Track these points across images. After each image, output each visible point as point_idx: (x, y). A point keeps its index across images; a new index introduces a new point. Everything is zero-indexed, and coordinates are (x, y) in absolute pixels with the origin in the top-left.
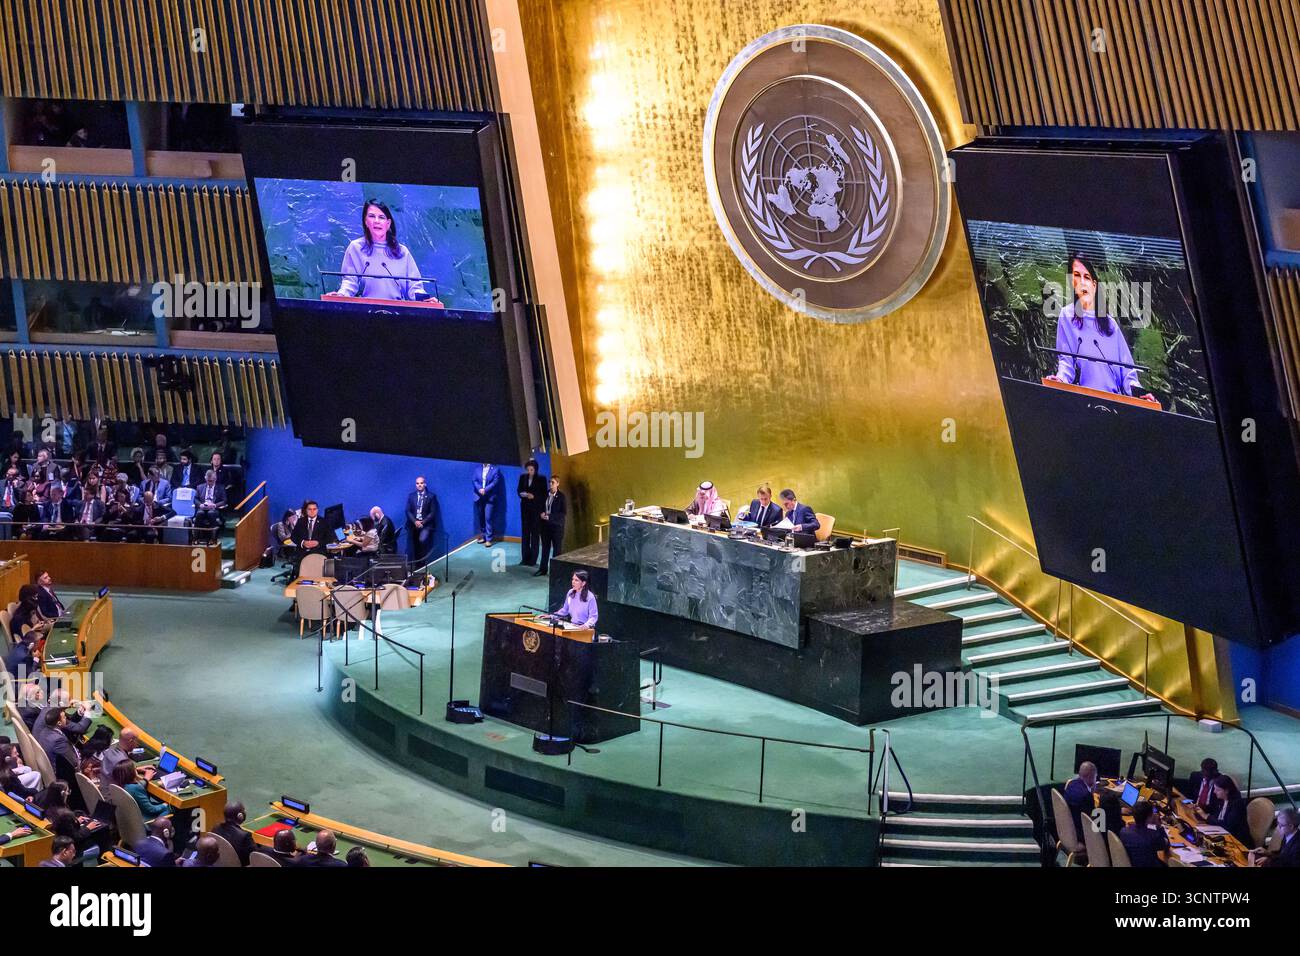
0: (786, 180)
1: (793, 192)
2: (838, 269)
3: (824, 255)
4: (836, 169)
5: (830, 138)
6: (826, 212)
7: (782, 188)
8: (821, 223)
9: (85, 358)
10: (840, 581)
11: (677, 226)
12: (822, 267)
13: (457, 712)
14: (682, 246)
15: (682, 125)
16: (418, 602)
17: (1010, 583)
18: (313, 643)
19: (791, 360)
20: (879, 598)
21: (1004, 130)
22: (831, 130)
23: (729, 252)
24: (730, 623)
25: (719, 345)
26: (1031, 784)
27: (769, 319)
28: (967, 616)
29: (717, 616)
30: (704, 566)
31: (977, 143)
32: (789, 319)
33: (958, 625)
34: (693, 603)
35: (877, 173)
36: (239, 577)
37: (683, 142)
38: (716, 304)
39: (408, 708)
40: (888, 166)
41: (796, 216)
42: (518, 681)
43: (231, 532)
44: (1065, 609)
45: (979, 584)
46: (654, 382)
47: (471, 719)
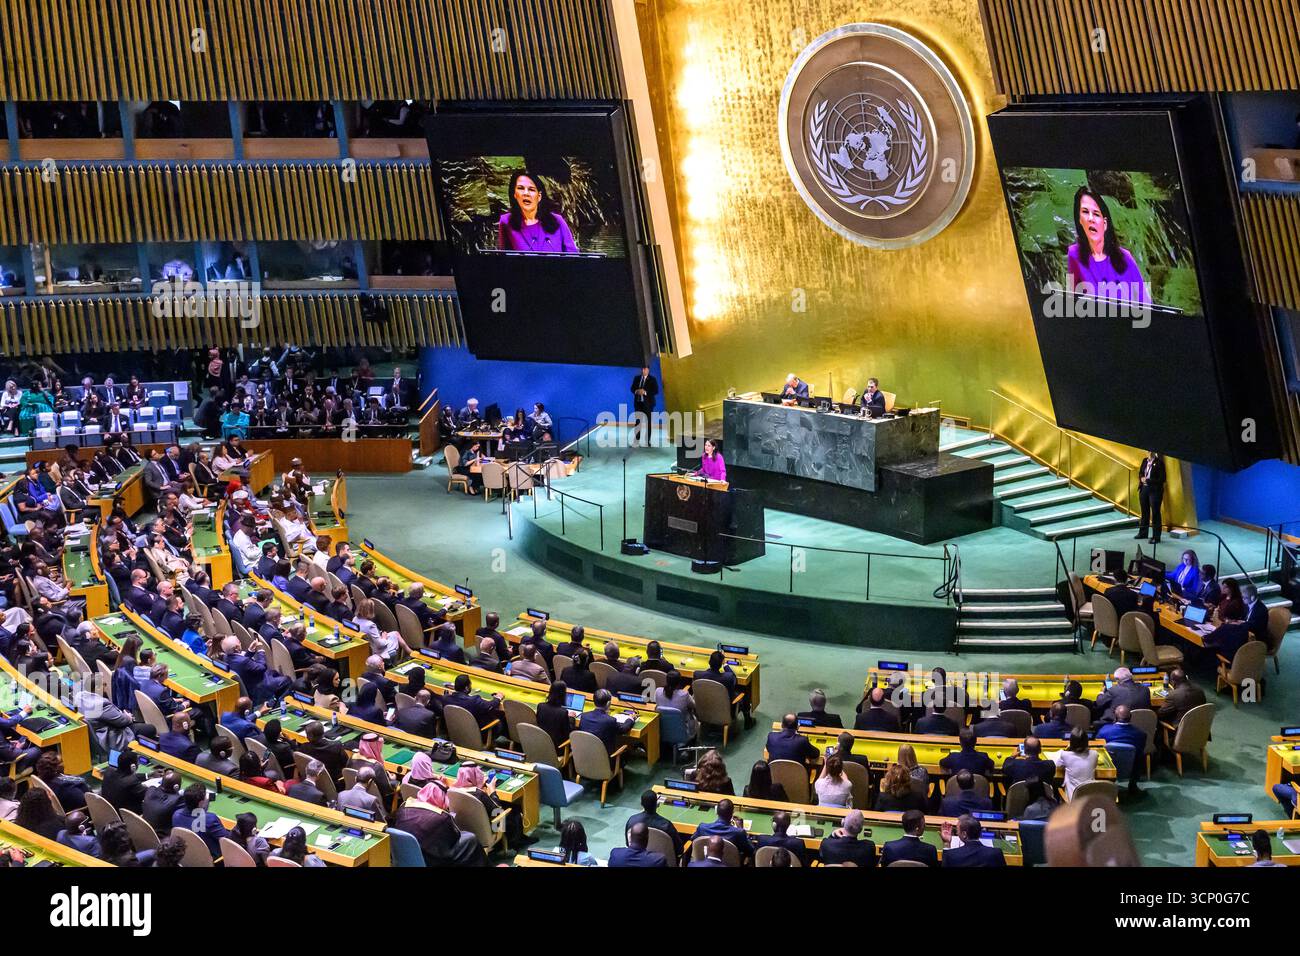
0: (846, 142)
1: (851, 152)
2: (887, 209)
3: (876, 199)
4: (885, 133)
5: (881, 109)
6: (878, 167)
7: (842, 149)
8: (874, 175)
9: (306, 299)
10: (903, 439)
11: (758, 181)
12: (874, 208)
13: (628, 547)
14: (761, 196)
15: (760, 104)
16: (572, 472)
17: (1020, 439)
18: (497, 506)
19: (847, 279)
20: (929, 453)
21: (1028, 97)
22: (881, 103)
23: (799, 199)
24: (820, 475)
25: (791, 270)
26: (1063, 578)
27: (831, 248)
28: (997, 462)
29: (809, 471)
30: (798, 434)
31: (1009, 108)
32: (846, 248)
33: (991, 469)
34: (791, 462)
35: (918, 134)
36: (425, 461)
37: (762, 117)
38: (789, 240)
39: (595, 548)
40: (926, 129)
41: (854, 170)
42: (673, 522)
43: (416, 428)
44: (1064, 454)
45: (997, 440)
46: (741, 301)
47: (641, 552)
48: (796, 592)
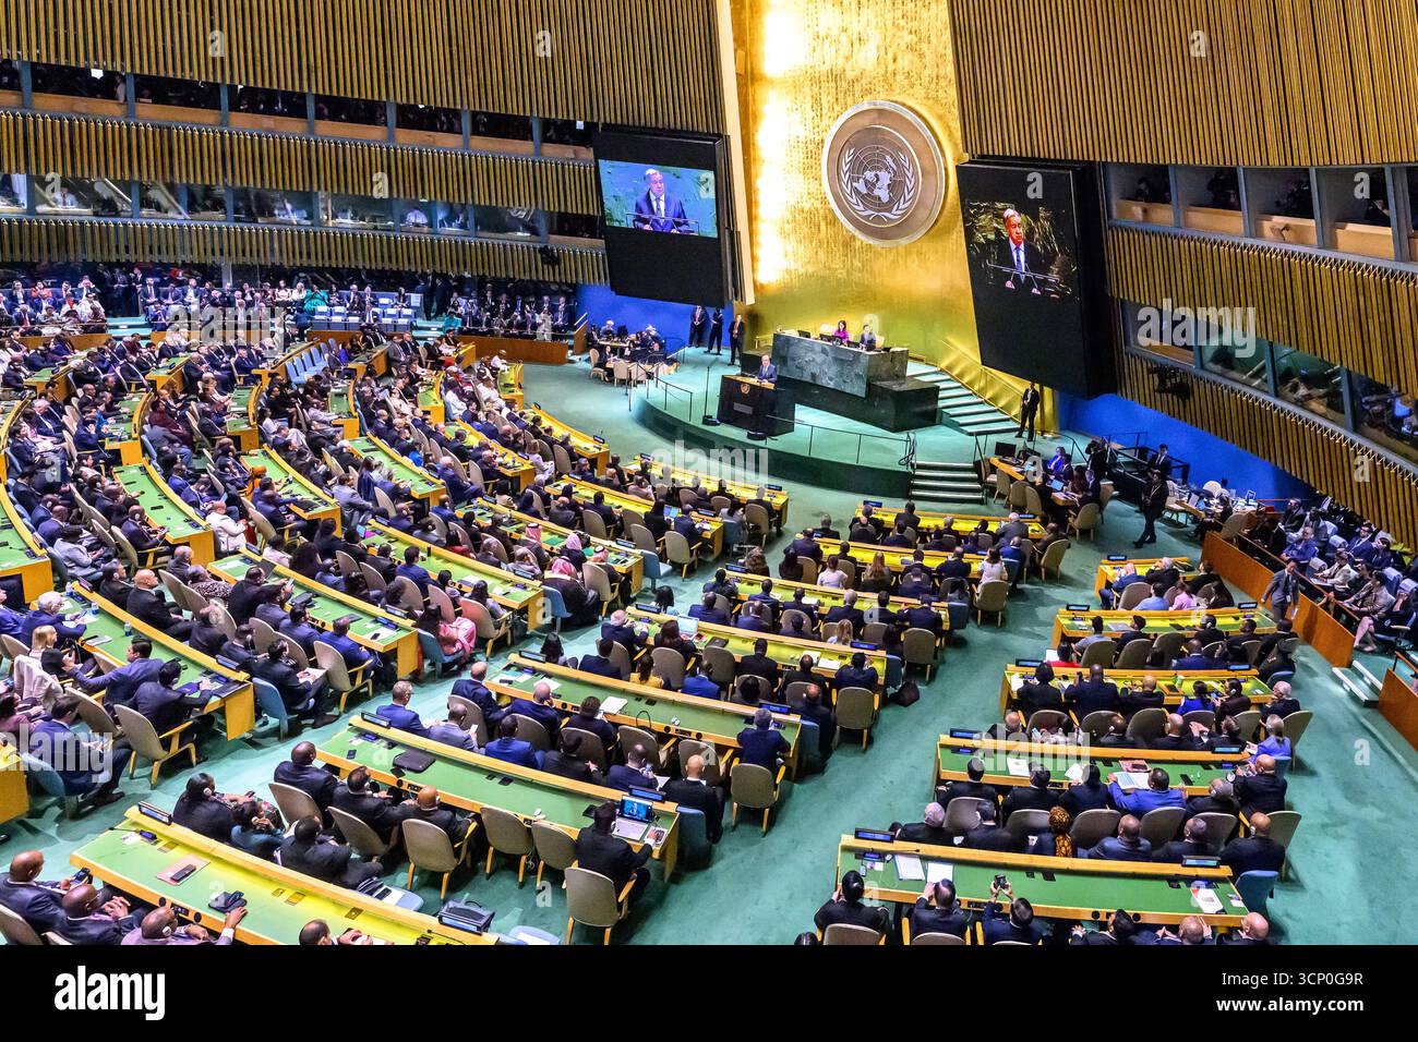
0: (864, 176)
1: (866, 182)
2: (886, 221)
3: (879, 214)
4: (889, 173)
5: (887, 157)
6: (882, 193)
7: (861, 180)
8: (879, 198)
9: (505, 246)
10: (885, 366)
11: (805, 196)
12: (878, 219)
13: (707, 420)
14: (807, 207)
15: (811, 147)
16: (672, 372)
17: (955, 373)
18: (622, 390)
19: (857, 264)
20: (900, 376)
21: (982, 156)
22: (888, 153)
23: (831, 211)
24: (831, 385)
25: (822, 255)
26: (978, 458)
27: (848, 243)
28: (942, 385)
29: (825, 382)
30: (820, 358)
31: (970, 162)
32: (858, 244)
33: (938, 389)
34: (813, 376)
35: (910, 175)
36: (576, 358)
37: (812, 155)
38: (822, 235)
39: (686, 420)
40: (915, 174)
41: (868, 195)
42: (738, 407)
43: (571, 337)
44: (982, 383)
45: (942, 371)
46: (788, 271)
47: (714, 424)
48: (813, 455)
